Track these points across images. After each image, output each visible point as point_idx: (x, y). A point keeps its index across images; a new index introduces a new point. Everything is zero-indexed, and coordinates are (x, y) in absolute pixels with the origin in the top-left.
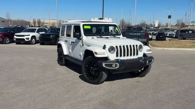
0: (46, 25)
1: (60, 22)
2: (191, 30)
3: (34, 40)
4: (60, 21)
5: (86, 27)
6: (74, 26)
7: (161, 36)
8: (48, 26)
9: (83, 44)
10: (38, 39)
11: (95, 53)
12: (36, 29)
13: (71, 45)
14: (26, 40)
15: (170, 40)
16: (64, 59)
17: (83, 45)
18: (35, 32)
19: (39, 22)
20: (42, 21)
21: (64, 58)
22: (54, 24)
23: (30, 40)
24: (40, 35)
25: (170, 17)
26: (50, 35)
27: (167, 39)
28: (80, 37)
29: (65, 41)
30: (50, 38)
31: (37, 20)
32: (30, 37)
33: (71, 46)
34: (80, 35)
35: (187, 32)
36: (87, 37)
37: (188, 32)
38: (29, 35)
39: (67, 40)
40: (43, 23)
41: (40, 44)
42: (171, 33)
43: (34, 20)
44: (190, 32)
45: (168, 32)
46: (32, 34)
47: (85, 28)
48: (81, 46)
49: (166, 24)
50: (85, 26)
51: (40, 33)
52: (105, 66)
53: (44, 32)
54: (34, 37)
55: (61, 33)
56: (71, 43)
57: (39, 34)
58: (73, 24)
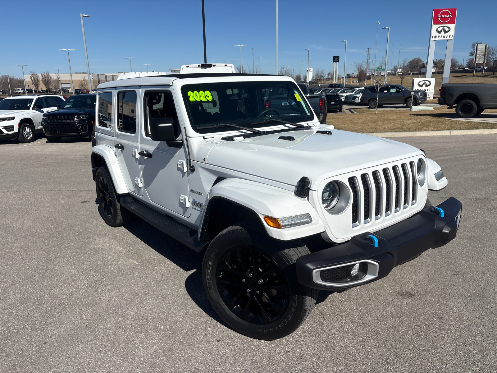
0: (64, 86)
1: (98, 77)
2: (393, 87)
3: (28, 129)
4: (98, 75)
5: (194, 96)
6: (147, 94)
7: (332, 103)
8: (70, 88)
9: (193, 163)
10: (40, 127)
11: (266, 217)
12: (32, 100)
13: (140, 162)
14: (5, 132)
15: (349, 110)
16: (119, 208)
17: (192, 169)
18: (28, 108)
19: (47, 81)
20: (54, 77)
21: (118, 205)
22: (83, 83)
23: (16, 130)
24: (45, 115)
25: (336, 59)
26: (73, 115)
27: (345, 107)
28: (177, 136)
29: (117, 146)
30: (74, 124)
31: (40, 76)
32: (15, 123)
33: (141, 168)
34: (177, 128)
35: (385, 91)
36: (207, 135)
37: (389, 91)
38: (13, 118)
39: (124, 142)
40: (58, 81)
41: (45, 140)
42: (348, 94)
43: (33, 75)
44: (392, 90)
45: (341, 92)
46: (20, 115)
47: (191, 99)
48: (183, 173)
49: (329, 74)
50: (190, 93)
51: (45, 110)
52: (323, 279)
53: (55, 108)
54: (26, 122)
55: (99, 111)
56: (138, 156)
57: (42, 112)
58: (140, 87)
